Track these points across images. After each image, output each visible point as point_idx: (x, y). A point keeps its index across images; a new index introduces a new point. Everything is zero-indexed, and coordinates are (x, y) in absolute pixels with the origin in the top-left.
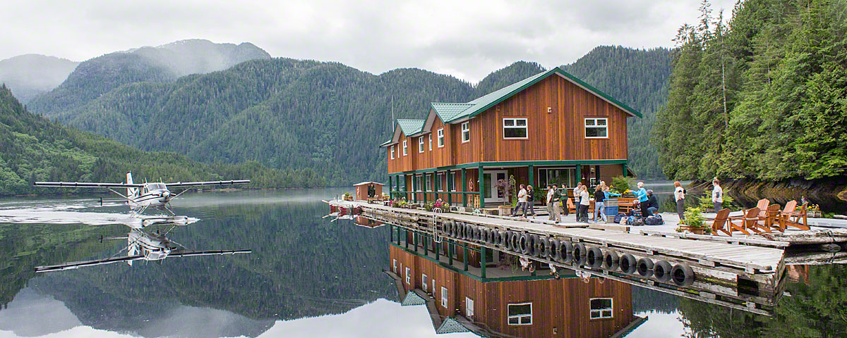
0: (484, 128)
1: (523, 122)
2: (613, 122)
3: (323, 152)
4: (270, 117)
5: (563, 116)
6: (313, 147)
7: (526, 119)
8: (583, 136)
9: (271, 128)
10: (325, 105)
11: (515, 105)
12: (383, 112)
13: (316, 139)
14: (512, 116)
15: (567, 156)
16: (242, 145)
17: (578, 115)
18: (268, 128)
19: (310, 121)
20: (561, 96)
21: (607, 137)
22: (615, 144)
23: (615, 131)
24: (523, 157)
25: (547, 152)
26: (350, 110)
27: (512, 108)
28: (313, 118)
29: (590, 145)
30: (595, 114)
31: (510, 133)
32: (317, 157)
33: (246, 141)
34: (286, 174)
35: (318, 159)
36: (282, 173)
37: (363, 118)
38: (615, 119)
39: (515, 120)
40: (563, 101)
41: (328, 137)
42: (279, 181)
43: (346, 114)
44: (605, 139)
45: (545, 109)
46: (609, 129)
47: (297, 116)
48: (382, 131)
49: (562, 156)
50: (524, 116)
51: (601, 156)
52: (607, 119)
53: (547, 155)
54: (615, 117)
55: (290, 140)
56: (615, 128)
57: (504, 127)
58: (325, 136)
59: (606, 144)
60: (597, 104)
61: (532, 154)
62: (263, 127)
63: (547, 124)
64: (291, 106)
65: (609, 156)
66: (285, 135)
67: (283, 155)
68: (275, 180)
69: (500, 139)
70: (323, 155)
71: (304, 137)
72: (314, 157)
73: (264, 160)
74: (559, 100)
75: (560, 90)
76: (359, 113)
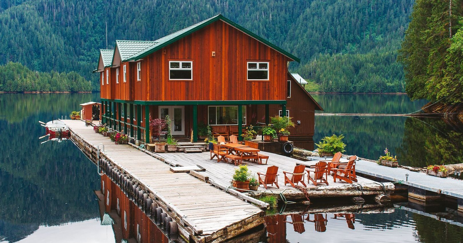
0: (151, 69)
1: (188, 65)
2: (274, 66)
3: (90, 56)
4: (35, 17)
5: (227, 60)
6: (80, 50)
7: (192, 62)
8: (245, 78)
9: (36, 29)
10: (93, 6)
11: (181, 50)
12: (152, 16)
13: (83, 42)
14: (178, 59)
15: (229, 97)
16: (6, 45)
17: (241, 59)
18: (33, 29)
19: (77, 23)
20: (225, 41)
21: (268, 80)
22: (275, 86)
23: (275, 74)
24: (187, 97)
25: (211, 93)
26: (119, 13)
27: (178, 52)
28: (81, 19)
29: (251, 87)
30: (257, 59)
31: (176, 74)
32: (84, 60)
33: (9, 42)
34: (50, 77)
35: (85, 62)
36: (46, 76)
37: (132, 21)
38: (276, 63)
39: (181, 63)
40: (227, 46)
41: (96, 40)
42: (42, 84)
43: (114, 17)
44: (266, 82)
45: (210, 53)
46: (270, 72)
47: (63, 18)
48: (152, 36)
49: (225, 97)
50: (189, 59)
51: (261, 97)
52: (268, 63)
53: (210, 95)
54: (276, 61)
55: (55, 42)
56: (276, 71)
57: (170, 69)
58: (92, 39)
59: (267, 87)
60: (259, 50)
61: (196, 95)
62: (28, 28)
63: (211, 66)
64: (57, 8)
65: (269, 97)
66: (51, 36)
67: (48, 57)
68: (39, 84)
69: (165, 79)
70: (90, 59)
71: (71, 39)
72: (81, 60)
73: (28, 62)
74: (223, 45)
75: (225, 36)
76: (128, 16)
